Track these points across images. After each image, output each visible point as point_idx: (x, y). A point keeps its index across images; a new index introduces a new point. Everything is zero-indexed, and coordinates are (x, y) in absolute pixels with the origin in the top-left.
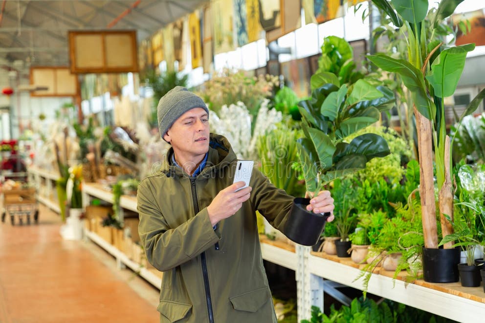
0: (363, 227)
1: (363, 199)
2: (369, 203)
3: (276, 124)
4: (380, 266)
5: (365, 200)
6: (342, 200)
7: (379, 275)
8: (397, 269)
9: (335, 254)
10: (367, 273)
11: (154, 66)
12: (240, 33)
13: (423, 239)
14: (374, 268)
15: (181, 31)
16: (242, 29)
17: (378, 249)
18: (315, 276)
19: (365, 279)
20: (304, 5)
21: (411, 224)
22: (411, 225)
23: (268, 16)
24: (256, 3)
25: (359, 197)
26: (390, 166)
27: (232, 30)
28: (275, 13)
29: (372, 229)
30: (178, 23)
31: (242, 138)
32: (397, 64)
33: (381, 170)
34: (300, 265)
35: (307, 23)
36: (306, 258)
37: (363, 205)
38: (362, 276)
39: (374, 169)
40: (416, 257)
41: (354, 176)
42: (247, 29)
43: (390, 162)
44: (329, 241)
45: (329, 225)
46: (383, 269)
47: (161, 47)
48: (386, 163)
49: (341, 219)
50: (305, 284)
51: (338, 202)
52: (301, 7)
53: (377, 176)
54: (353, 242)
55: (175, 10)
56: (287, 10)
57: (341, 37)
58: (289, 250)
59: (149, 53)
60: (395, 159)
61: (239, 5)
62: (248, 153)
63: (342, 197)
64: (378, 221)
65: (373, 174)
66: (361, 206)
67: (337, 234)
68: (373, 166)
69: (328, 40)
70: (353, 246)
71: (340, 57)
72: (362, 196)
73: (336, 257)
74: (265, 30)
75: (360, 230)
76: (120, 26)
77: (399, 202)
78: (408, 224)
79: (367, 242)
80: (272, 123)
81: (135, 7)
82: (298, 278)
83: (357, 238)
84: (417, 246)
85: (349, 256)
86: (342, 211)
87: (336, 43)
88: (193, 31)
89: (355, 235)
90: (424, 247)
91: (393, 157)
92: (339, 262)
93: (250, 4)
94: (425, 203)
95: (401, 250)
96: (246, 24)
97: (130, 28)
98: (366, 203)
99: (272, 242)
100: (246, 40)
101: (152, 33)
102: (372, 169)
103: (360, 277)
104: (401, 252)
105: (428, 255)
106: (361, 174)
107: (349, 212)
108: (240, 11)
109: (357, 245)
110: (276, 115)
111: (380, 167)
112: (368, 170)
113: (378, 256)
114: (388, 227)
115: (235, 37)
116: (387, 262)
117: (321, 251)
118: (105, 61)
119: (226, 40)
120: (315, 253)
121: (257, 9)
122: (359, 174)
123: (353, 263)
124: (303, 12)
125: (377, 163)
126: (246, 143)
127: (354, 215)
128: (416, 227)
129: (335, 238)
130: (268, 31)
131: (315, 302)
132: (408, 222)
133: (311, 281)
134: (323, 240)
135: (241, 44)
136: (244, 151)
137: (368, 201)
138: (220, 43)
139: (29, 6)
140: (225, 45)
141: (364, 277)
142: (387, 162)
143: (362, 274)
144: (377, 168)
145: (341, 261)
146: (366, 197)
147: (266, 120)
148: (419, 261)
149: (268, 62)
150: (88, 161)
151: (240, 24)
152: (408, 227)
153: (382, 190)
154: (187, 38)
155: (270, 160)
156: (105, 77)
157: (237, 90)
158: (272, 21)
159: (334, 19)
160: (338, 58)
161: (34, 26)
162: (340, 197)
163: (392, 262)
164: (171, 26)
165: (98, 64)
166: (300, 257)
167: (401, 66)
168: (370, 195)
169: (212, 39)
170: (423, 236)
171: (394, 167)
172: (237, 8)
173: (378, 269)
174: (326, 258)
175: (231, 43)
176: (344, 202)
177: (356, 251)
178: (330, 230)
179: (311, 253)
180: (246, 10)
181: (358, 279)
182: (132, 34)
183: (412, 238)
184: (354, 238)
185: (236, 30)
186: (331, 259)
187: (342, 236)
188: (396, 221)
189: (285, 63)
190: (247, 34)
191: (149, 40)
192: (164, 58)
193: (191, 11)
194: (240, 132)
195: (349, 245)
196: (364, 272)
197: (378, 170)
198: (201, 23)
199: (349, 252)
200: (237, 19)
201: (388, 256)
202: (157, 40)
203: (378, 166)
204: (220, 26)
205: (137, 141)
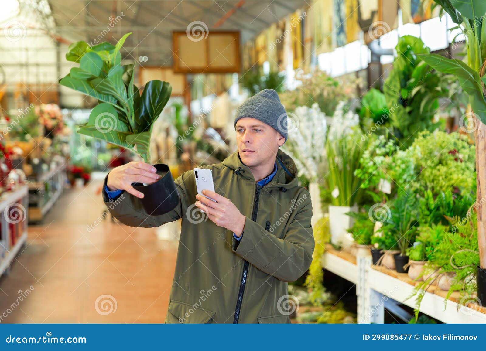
0: (422, 242)
1: (425, 211)
2: (431, 215)
3: (352, 128)
4: (435, 285)
5: (427, 212)
6: (403, 211)
7: (434, 295)
8: (450, 290)
9: (394, 269)
10: (419, 293)
11: (258, 67)
12: (339, 34)
13: (479, 258)
14: (428, 286)
15: (283, 30)
16: (341, 30)
17: (433, 266)
18: (375, 292)
19: (417, 299)
20: (401, 5)
21: (470, 241)
22: (468, 241)
23: (366, 15)
24: (355, 3)
25: (421, 208)
26: (460, 176)
27: (331, 30)
28: (373, 13)
29: (431, 244)
30: (281, 23)
31: (314, 142)
32: (451, 64)
33: (450, 180)
34: (361, 279)
35: (404, 24)
36: (366, 271)
37: (425, 217)
38: (414, 295)
39: (443, 179)
40: (471, 277)
41: (421, 186)
42: (346, 29)
43: (462, 172)
44: (389, 255)
45: (390, 237)
46: (438, 288)
47: (265, 48)
48: (456, 172)
49: (401, 231)
50: (365, 299)
51: (399, 213)
52: (398, 7)
53: (445, 187)
54: (410, 257)
55: (280, 10)
56: (385, 11)
57: (418, 36)
58: (352, 262)
59: (253, 53)
60: (468, 168)
61: (339, 5)
62: (321, 157)
63: (403, 208)
64: (436, 236)
65: (442, 183)
66: (423, 218)
67: (397, 248)
68: (442, 175)
69: (404, 39)
70: (411, 262)
71: (414, 57)
72: (424, 207)
73: (394, 272)
74: (363, 30)
75: (419, 244)
76: (227, 26)
77: (456, 217)
78: (466, 241)
79: (424, 258)
80: (347, 127)
81: (240, 7)
82: (358, 292)
83: (415, 253)
84: (472, 265)
85: (406, 271)
86: (402, 223)
87: (412, 42)
88: (294, 31)
89: (414, 250)
90: (479, 267)
91: (465, 165)
92: (396, 277)
93: (348, 3)
94: (481, 218)
95: (454, 269)
96: (345, 24)
97: (234, 28)
98: (428, 216)
99: (336, 252)
100: (345, 41)
101: (257, 33)
102: (441, 178)
103: (412, 296)
104: (454, 271)
105: (482, 277)
106: (428, 184)
107: (409, 224)
108: (339, 11)
109: (415, 260)
110: (353, 119)
111: (449, 177)
112: (436, 179)
113: (434, 273)
114: (443, 243)
115: (334, 37)
116: (443, 281)
117: (380, 265)
118: (208, 61)
119: (325, 40)
120: (374, 266)
121: (356, 9)
122: (426, 184)
123: (410, 280)
124: (400, 12)
125: (446, 173)
126: (319, 147)
127: (414, 227)
128: (474, 245)
129: (395, 252)
130: (366, 32)
131: (375, 319)
132: (466, 238)
133: (371, 296)
134: (383, 253)
135: (340, 44)
136: (317, 155)
137: (430, 213)
138: (320, 43)
139: (140, 6)
140: (325, 45)
141: (417, 296)
142: (458, 171)
143: (414, 293)
144: (446, 177)
145: (399, 277)
146: (428, 209)
147: (342, 124)
148: (474, 281)
149: (369, 64)
150: (183, 162)
151: (339, 24)
152: (465, 244)
153: (448, 201)
154: (288, 38)
155: (337, 166)
156: (213, 77)
157: (318, 91)
158: (370, 21)
159: (431, 18)
160: (413, 59)
161: (145, 25)
162: (401, 207)
163: (447, 280)
164: (273, 27)
165: (200, 63)
166: (361, 270)
167: (458, 66)
168: (432, 207)
169: (312, 40)
170: (478, 254)
171: (464, 177)
172: (337, 8)
173: (432, 288)
174: (385, 273)
175: (330, 43)
176: (404, 213)
177: (413, 267)
178: (390, 243)
179: (371, 266)
180: (345, 9)
181: (410, 298)
182: (236, 34)
183: (466, 256)
184: (412, 253)
185: (335, 30)
186: (389, 274)
187: (402, 250)
188: (453, 237)
189: (386, 65)
190: (345, 34)
191: (254, 40)
192: (267, 59)
193: (293, 11)
194: (313, 136)
195: (406, 260)
196: (416, 291)
197: (447, 179)
198: (303, 23)
199: (405, 267)
200: (336, 19)
201: (444, 275)
202: (260, 41)
203: (447, 175)
204: (320, 27)
205: (227, 142)
